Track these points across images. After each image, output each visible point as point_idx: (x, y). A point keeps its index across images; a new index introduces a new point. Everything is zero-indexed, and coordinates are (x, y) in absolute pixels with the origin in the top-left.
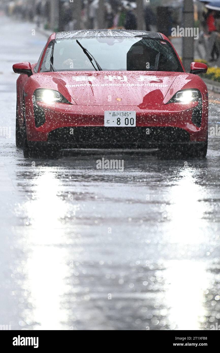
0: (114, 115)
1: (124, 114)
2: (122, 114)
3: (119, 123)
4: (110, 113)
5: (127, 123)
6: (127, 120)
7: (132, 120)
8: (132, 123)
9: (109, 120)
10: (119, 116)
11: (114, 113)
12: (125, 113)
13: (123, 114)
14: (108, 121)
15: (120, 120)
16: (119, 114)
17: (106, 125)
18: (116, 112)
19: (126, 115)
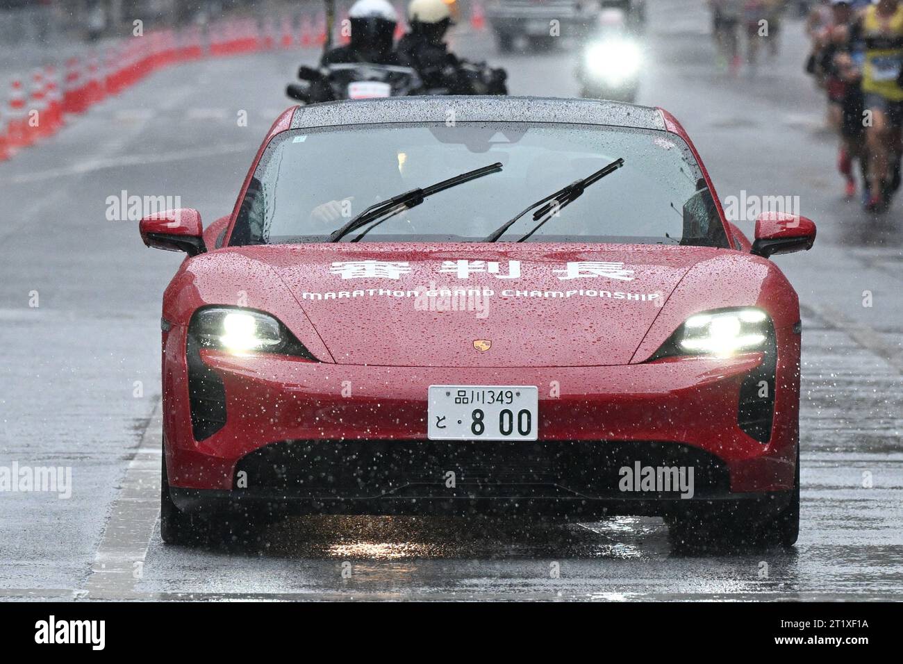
0: (461, 399)
1: (496, 398)
2: (488, 398)
3: (478, 428)
4: (448, 394)
5: (506, 429)
6: (506, 416)
7: (525, 416)
8: (524, 429)
9: (444, 418)
10: (477, 405)
11: (462, 394)
12: (501, 393)
13: (492, 397)
14: (439, 420)
15: (482, 416)
16: (481, 395)
17: (434, 434)
18: (469, 389)
19: (502, 401)
